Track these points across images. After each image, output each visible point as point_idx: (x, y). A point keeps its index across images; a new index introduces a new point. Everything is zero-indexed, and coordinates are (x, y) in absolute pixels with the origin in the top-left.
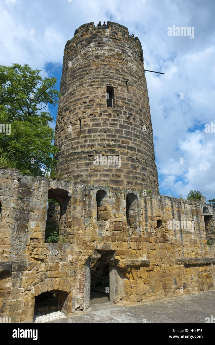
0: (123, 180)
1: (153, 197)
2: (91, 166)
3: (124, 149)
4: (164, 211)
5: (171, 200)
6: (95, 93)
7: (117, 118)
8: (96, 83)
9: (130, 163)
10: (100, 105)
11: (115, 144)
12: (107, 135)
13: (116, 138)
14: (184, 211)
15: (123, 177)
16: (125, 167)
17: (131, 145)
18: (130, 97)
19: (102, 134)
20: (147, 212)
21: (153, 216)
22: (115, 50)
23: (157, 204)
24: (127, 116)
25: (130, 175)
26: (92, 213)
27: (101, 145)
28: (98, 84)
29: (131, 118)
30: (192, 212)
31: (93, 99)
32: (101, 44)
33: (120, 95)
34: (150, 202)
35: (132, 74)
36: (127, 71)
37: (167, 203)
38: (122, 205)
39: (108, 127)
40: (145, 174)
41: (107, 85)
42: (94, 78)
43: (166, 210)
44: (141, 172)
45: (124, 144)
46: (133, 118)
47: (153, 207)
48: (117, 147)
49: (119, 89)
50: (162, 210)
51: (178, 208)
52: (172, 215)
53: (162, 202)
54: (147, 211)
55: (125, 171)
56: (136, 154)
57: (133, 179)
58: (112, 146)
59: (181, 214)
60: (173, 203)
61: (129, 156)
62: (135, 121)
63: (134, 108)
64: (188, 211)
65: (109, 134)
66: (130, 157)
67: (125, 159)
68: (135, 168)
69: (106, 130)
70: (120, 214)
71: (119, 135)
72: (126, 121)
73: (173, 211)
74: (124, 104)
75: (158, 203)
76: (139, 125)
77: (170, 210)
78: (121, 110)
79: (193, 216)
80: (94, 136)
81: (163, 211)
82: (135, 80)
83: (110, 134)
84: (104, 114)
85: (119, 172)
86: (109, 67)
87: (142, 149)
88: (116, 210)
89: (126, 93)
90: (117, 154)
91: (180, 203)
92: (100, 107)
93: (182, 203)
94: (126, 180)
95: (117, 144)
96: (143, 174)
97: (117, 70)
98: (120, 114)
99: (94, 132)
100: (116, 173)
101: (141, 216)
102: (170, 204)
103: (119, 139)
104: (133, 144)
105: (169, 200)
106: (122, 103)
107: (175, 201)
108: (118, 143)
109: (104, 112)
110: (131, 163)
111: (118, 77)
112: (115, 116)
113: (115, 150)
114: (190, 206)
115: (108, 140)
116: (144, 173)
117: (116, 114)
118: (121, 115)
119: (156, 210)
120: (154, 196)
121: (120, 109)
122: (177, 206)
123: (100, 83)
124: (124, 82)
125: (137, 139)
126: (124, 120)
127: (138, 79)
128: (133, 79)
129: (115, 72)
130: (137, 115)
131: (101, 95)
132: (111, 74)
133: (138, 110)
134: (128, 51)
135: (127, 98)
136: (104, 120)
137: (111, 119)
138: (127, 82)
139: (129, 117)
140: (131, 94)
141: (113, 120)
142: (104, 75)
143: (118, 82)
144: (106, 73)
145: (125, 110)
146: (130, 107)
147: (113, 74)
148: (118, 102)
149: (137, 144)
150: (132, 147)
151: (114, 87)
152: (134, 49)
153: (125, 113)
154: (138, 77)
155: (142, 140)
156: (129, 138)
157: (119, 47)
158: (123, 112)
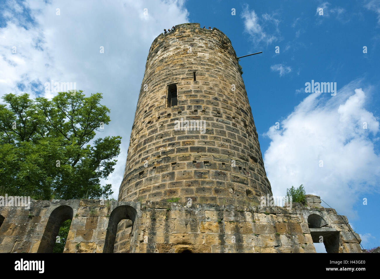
0: (180, 196)
1: (172, 207)
2: (140, 187)
3: (186, 152)
4: (197, 232)
5: (217, 210)
6: (155, 97)
7: (177, 117)
8: (157, 87)
9: (194, 169)
10: (158, 108)
11: (173, 148)
12: (164, 141)
13: (174, 141)
14: (253, 227)
15: (181, 192)
16: (184, 176)
17: (196, 145)
18: (199, 87)
19: (157, 141)
20: (155, 237)
21: (167, 244)
22: (182, 47)
23: (182, 218)
24: (193, 109)
25: (192, 187)
26: (31, 247)
27: (155, 155)
28: (159, 87)
29: (199, 111)
30: (275, 227)
31: (153, 104)
32: (167, 48)
33: (184, 89)
34: (165, 217)
35: (202, 64)
36: (195, 62)
37: (207, 216)
38: (100, 228)
39: (166, 130)
40: (223, 181)
41: (169, 84)
42: (156, 82)
43: (204, 229)
44: (214, 180)
45: (185, 145)
46: (202, 110)
47: (171, 225)
48: (175, 152)
49: (183, 83)
50: (192, 229)
51: (236, 223)
52: (217, 238)
53: (194, 215)
54: (154, 234)
55: (184, 184)
56: (205, 155)
57: (197, 192)
58: (167, 153)
59: (243, 235)
60: (222, 214)
61: (192, 159)
62: (204, 113)
63: (204, 99)
64: (264, 226)
65: (166, 138)
66: (194, 162)
67: (186, 165)
68: (200, 175)
69: (162, 135)
70: (90, 244)
71: (180, 136)
72: (191, 116)
73: (222, 231)
74: (188, 97)
75: (184, 217)
76: (212, 117)
77: (215, 229)
78: (184, 105)
79: (278, 235)
80: (149, 145)
81: (195, 231)
82: (207, 68)
83: (168, 137)
84: (162, 117)
85: (174, 186)
86: (172, 65)
87: (218, 147)
88: (84, 238)
89: (192, 85)
90: (173, 161)
91: (242, 212)
92: (159, 110)
93: (247, 213)
94: (185, 196)
95: (175, 148)
96: (218, 182)
97: (181, 64)
98: (183, 110)
99: (149, 141)
100: (171, 188)
101: (138, 245)
102: (215, 218)
103: (179, 141)
104: (200, 143)
105: (213, 209)
106: (186, 97)
107: (227, 211)
108: (177, 146)
109: (162, 114)
110: (196, 169)
111: (183, 71)
112: (175, 115)
113: (171, 157)
114: (269, 216)
115: (164, 146)
116: (220, 181)
117: (177, 112)
118: (183, 112)
119: (177, 230)
120: (176, 206)
121: (182, 105)
122: (232, 218)
123: (161, 84)
124: (190, 74)
125: (208, 135)
126: (188, 116)
127: (213, 66)
128: (204, 68)
129: (179, 68)
130: (209, 106)
131: (161, 96)
132: (174, 71)
133: (211, 99)
134: (198, 43)
135: (193, 90)
136: (161, 123)
137: (169, 119)
138: (194, 73)
139: (196, 111)
140: (200, 84)
141: (172, 120)
142: (166, 75)
143: (181, 77)
144: (168, 73)
145: (189, 104)
146: (198, 99)
147: (176, 71)
148: (182, 97)
149: (208, 142)
150: (199, 147)
151: (177, 83)
152: (209, 39)
153: (189, 107)
154: (212, 64)
155: (219, 135)
156: (193, 136)
157: (186, 43)
158: (186, 108)
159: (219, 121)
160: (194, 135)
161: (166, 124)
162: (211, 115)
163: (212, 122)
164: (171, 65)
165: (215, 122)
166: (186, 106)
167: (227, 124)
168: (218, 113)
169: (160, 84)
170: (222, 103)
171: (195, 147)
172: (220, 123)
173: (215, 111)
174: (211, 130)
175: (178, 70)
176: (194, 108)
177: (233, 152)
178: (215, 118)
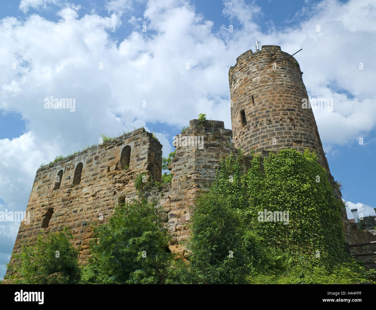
7: (248, 133)
10: (239, 129)
13: (248, 148)
18: (256, 108)
22: (243, 78)
28: (236, 114)
29: (258, 125)
32: (235, 81)
33: (248, 112)
35: (256, 87)
36: (252, 88)
39: (244, 143)
41: (240, 111)
45: (254, 149)
49: (247, 108)
62: (261, 125)
63: (260, 115)
69: (243, 146)
71: (251, 144)
74: (251, 117)
82: (260, 90)
83: (245, 147)
84: (241, 135)
89: (252, 107)
92: (239, 131)
97: (244, 93)
103: (251, 148)
104: (261, 146)
109: (241, 133)
111: (246, 99)
112: (246, 132)
117: (247, 130)
118: (250, 128)
121: (249, 124)
124: (250, 100)
125: (265, 139)
126: (253, 130)
127: (264, 85)
128: (258, 91)
129: (243, 97)
130: (263, 119)
131: (238, 121)
132: (241, 100)
133: (264, 114)
134: (252, 69)
135: (253, 111)
136: (241, 139)
137: (244, 135)
138: (253, 97)
139: (256, 125)
140: (257, 104)
141: (246, 136)
142: (238, 104)
143: (246, 103)
144: (239, 102)
145: (253, 122)
146: (257, 116)
147: (242, 100)
148: (248, 119)
149: (265, 143)
150: (260, 148)
151: (244, 109)
152: (259, 61)
153: (253, 124)
154: (263, 84)
155: (271, 137)
156: (256, 143)
157: (245, 73)
158: (251, 125)
159: (271, 127)
160: (257, 141)
161: (243, 139)
162: (265, 125)
163: (266, 129)
164: (239, 96)
165: (268, 128)
166: (251, 124)
167: (276, 126)
168: (269, 122)
169: (236, 112)
170: (272, 113)
171: (258, 149)
172: (271, 128)
173: (267, 121)
174: (266, 135)
175: (243, 99)
176: (255, 124)
177: (280, 144)
178: (268, 126)
